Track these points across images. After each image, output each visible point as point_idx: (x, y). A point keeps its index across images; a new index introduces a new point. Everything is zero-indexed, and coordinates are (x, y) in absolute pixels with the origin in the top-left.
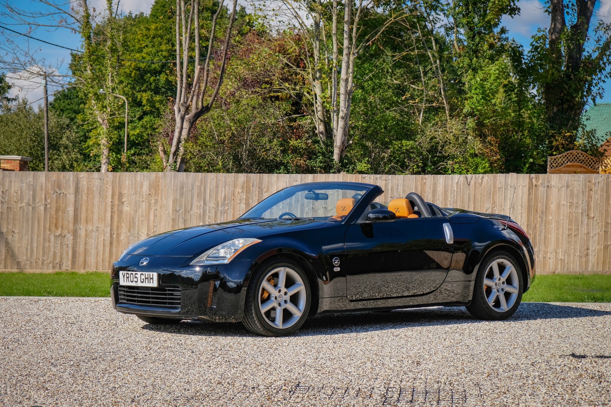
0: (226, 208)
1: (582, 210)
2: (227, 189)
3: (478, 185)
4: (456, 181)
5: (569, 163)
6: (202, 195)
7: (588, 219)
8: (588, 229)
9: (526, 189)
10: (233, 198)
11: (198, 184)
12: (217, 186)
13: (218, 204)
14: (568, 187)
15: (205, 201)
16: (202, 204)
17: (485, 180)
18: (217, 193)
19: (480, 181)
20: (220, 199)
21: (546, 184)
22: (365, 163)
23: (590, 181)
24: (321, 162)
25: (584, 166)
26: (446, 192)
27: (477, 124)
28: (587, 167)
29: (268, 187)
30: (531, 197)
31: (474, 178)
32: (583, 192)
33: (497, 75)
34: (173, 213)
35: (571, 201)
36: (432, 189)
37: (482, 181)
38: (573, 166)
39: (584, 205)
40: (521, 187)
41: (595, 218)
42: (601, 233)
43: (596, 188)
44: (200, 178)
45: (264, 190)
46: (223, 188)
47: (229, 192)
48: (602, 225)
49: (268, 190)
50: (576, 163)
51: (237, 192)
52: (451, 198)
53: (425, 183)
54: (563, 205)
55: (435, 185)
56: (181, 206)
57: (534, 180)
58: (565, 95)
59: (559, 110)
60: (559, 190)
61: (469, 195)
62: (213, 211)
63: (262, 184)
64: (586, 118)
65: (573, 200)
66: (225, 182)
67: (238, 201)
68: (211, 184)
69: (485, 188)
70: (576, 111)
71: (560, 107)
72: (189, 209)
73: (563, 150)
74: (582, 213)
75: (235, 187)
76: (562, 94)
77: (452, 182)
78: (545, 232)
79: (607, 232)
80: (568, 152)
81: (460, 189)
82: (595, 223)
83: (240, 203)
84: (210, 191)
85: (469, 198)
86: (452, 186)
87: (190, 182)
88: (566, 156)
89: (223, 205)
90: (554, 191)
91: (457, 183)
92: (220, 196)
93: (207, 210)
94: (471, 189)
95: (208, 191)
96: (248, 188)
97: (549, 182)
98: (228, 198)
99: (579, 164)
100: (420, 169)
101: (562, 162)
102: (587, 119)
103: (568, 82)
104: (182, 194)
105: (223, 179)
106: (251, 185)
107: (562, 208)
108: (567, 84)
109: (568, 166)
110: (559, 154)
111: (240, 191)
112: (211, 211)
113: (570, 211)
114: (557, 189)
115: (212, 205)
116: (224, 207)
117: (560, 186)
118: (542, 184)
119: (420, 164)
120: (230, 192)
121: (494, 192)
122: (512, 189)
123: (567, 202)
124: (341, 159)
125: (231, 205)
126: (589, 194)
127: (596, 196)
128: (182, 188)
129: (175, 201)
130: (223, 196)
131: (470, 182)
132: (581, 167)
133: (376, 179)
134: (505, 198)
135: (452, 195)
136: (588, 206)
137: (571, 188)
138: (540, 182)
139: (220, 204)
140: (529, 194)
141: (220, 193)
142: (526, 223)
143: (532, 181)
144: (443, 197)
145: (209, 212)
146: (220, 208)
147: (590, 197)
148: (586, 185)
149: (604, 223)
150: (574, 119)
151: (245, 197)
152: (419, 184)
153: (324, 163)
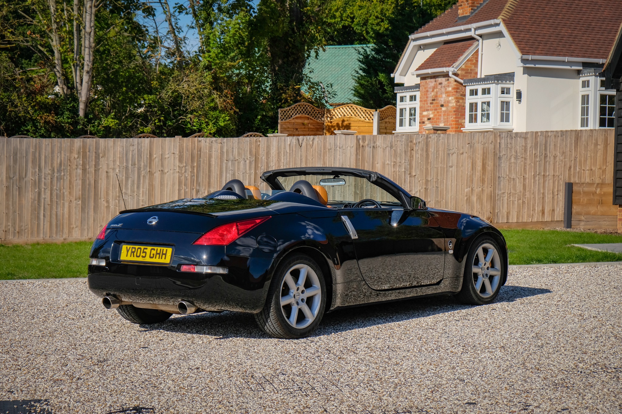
0: (62, 174)
1: (405, 169)
2: (63, 155)
3: (309, 147)
4: (289, 143)
5: (297, 115)
6: (36, 162)
7: (410, 177)
8: (410, 186)
9: (354, 150)
10: (69, 164)
11: (31, 150)
12: (52, 152)
13: (53, 170)
14: (391, 147)
15: (40, 167)
16: (37, 170)
17: (316, 142)
18: (52, 159)
19: (311, 143)
20: (55, 165)
21: (372, 145)
22: (113, 118)
23: (411, 142)
24: (68, 118)
25: (311, 117)
26: (279, 153)
27: (213, 78)
28: (313, 119)
29: (104, 152)
30: (358, 157)
31: (305, 140)
32: (405, 151)
33: (237, 29)
34: (7, 181)
35: (395, 160)
36: (265, 151)
37: (313, 143)
38: (300, 118)
39: (406, 164)
40: (349, 148)
41: (416, 177)
42: (422, 190)
43: (417, 148)
44: (34, 144)
45: (101, 155)
46: (59, 154)
47: (64, 158)
48: (422, 182)
49: (105, 155)
50: (304, 115)
51: (73, 158)
52: (284, 159)
53: (259, 146)
54: (388, 164)
55: (268, 147)
56: (15, 173)
57: (361, 141)
58: (290, 48)
59: (284, 63)
60: (384, 150)
61: (301, 156)
62: (49, 177)
63: (99, 149)
64: (310, 70)
65: (396, 159)
66: (61, 147)
67: (74, 167)
68: (45, 150)
69: (315, 149)
70: (300, 64)
71: (285, 60)
72: (24, 176)
73: (292, 102)
74: (405, 172)
75: (71, 152)
76: (287, 47)
77: (285, 144)
78: (371, 192)
79: (427, 189)
80: (297, 104)
81: (293, 150)
82: (417, 181)
83: (76, 169)
84: (45, 157)
85: (301, 160)
86: (285, 148)
87: (24, 148)
88: (294, 108)
89: (59, 171)
90: (379, 151)
91: (290, 145)
92: (55, 162)
93: (43, 176)
94: (303, 150)
95: (43, 157)
96: (84, 153)
97: (374, 142)
98: (64, 164)
99: (307, 116)
100: (162, 124)
101: (291, 114)
102: (310, 72)
103: (293, 36)
104: (15, 161)
105: (59, 145)
106: (88, 150)
107: (387, 167)
108: (292, 38)
109: (297, 118)
110: (289, 106)
111: (76, 156)
112: (47, 178)
113: (395, 170)
114: (382, 149)
115: (48, 171)
116: (61, 173)
117: (385, 146)
118: (368, 145)
119: (162, 118)
120: (66, 157)
121: (325, 153)
122: (341, 150)
123: (391, 161)
124: (86, 115)
125: (67, 172)
126: (411, 153)
127: (417, 156)
128: (15, 154)
129: (8, 168)
130: (59, 162)
131: (302, 143)
132: (308, 118)
133: (212, 142)
134: (334, 158)
135: (285, 157)
136: (410, 164)
137: (394, 148)
138: (367, 142)
139: (56, 170)
140: (357, 154)
141: (56, 159)
142: (354, 183)
143: (359, 142)
144: (277, 159)
145: (45, 179)
146: (56, 175)
147: (411, 156)
148: (408, 145)
149: (424, 181)
150: (298, 71)
151: (81, 162)
152: (253, 146)
153: (71, 119)
